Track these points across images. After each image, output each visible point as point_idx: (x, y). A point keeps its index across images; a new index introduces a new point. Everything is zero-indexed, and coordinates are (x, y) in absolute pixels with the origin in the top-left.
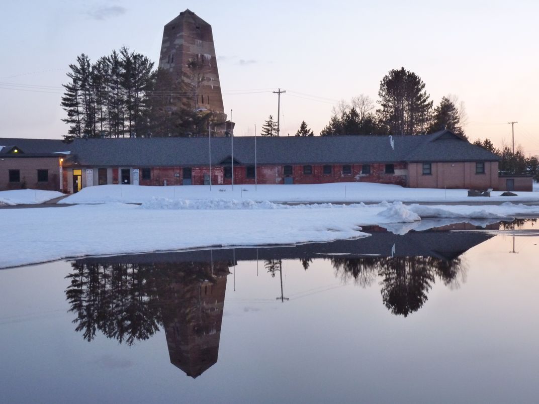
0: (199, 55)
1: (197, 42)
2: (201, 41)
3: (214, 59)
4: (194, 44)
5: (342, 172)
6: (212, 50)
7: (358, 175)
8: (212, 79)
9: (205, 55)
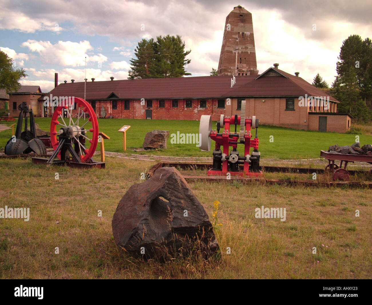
0: (241, 33)
1: (240, 24)
2: (243, 24)
3: (252, 35)
4: (238, 26)
5: (185, 106)
6: (251, 29)
7: (196, 109)
8: (249, 48)
9: (245, 32)
